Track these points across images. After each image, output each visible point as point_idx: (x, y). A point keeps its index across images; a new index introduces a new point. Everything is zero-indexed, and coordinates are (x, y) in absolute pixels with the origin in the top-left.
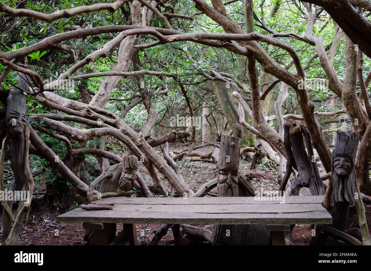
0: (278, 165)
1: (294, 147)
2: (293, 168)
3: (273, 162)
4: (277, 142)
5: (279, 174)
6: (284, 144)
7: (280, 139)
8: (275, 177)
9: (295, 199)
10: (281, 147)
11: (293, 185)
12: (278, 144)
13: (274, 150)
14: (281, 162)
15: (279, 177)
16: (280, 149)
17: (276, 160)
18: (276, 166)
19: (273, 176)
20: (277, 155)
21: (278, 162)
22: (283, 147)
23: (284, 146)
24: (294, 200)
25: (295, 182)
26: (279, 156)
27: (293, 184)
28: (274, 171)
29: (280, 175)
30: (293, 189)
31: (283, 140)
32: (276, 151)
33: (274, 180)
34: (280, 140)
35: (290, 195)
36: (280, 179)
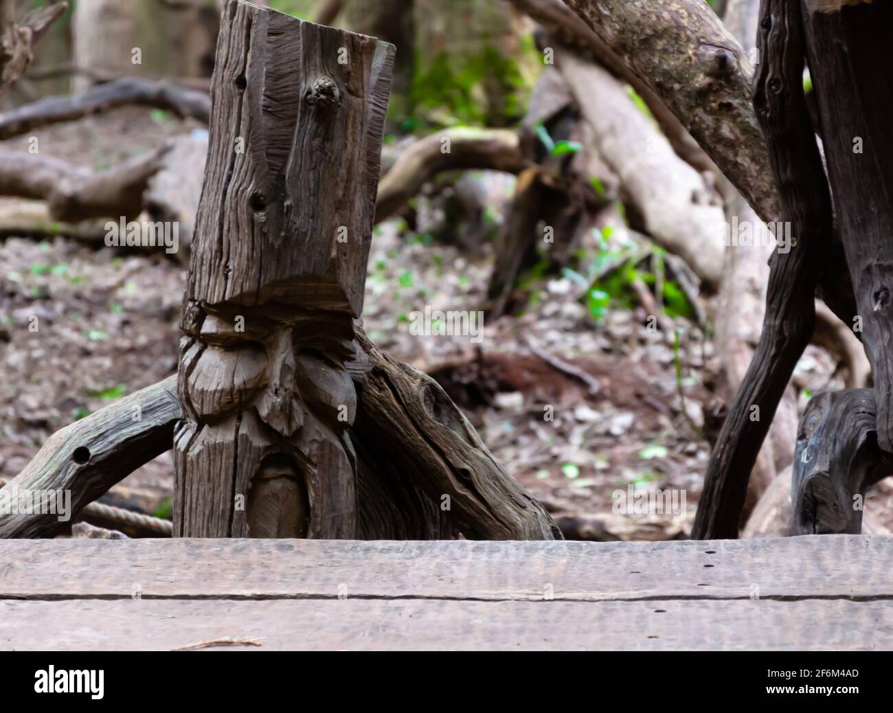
0: (709, 288)
2: (820, 307)
3: (676, 262)
4: (701, 80)
5: (715, 364)
6: (759, 100)
7: (722, 61)
8: (681, 391)
9: (817, 558)
10: (726, 130)
11: (814, 451)
12: (702, 95)
13: (682, 153)
14: (733, 255)
15: (710, 386)
16: (720, 139)
17: (693, 245)
18: (694, 293)
19: (669, 383)
20: (705, 197)
21: (709, 262)
22: (746, 129)
23: (753, 122)
24: (811, 572)
25: (830, 424)
26: (717, 212)
27: (812, 441)
28: (672, 337)
29: (723, 373)
30: (812, 484)
31: (748, 64)
32: (700, 168)
33: (674, 414)
34: (723, 70)
35: (791, 533)
36: (717, 401)
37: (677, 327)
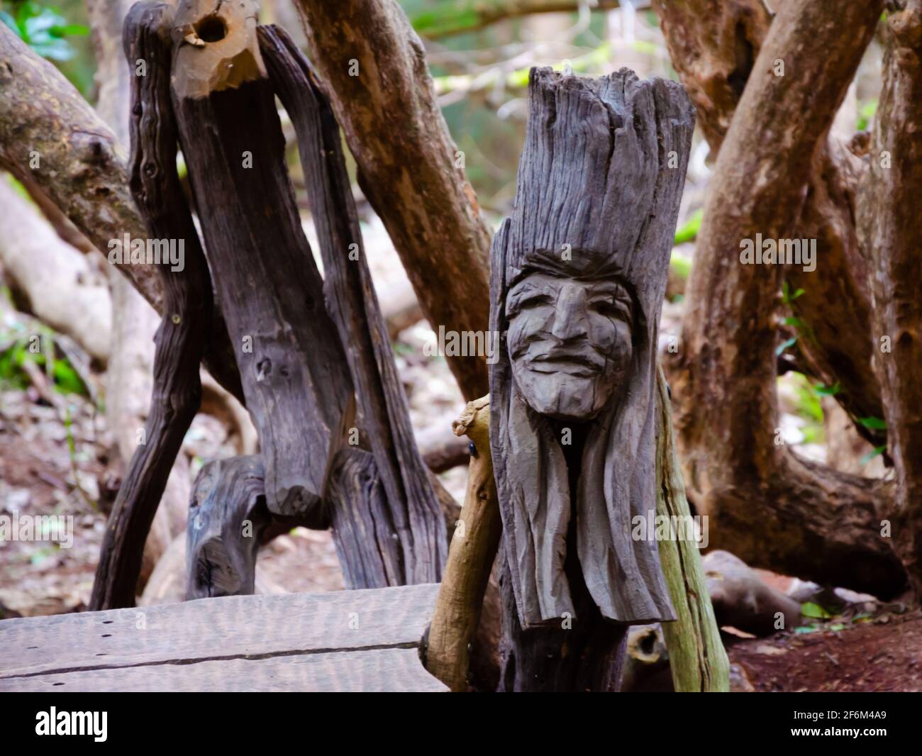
0: (98, 365)
1: (211, 210)
2: (206, 378)
3: (65, 342)
4: (77, 167)
5: (107, 439)
6: (135, 184)
7: (97, 148)
8: (75, 466)
9: (212, 620)
10: (105, 214)
11: (207, 517)
12: (79, 180)
13: (66, 237)
14: (120, 331)
15: (103, 460)
16: (99, 223)
17: (80, 325)
18: (84, 371)
19: (63, 459)
20: (90, 278)
21: (98, 341)
22: (124, 213)
23: (131, 205)
24: (208, 634)
25: (220, 490)
26: (103, 293)
27: (204, 507)
28: (63, 415)
29: (116, 447)
30: (205, 549)
31: (122, 153)
33: (70, 489)
34: (98, 156)
35: (188, 597)
36: (111, 474)
37: (68, 404)
